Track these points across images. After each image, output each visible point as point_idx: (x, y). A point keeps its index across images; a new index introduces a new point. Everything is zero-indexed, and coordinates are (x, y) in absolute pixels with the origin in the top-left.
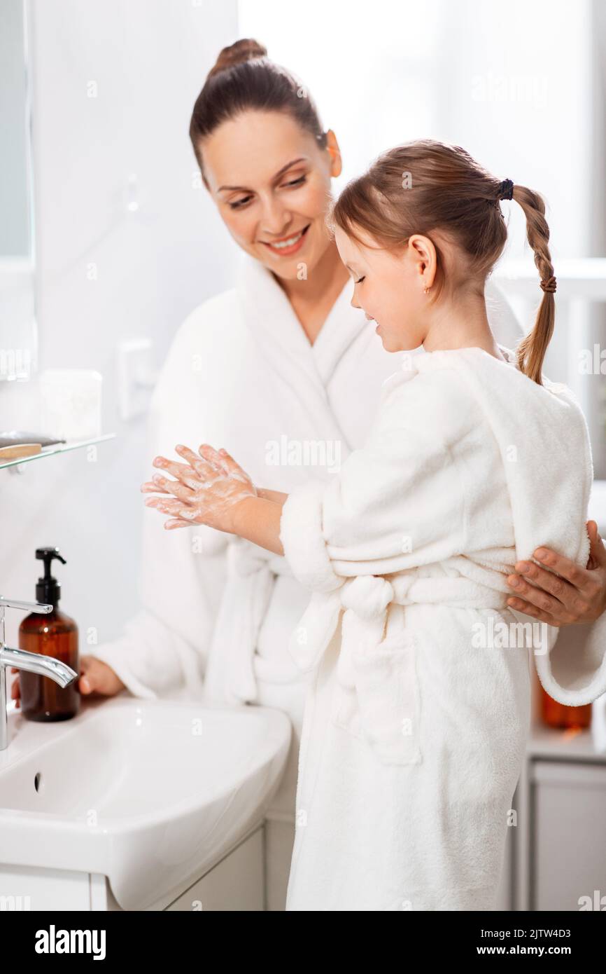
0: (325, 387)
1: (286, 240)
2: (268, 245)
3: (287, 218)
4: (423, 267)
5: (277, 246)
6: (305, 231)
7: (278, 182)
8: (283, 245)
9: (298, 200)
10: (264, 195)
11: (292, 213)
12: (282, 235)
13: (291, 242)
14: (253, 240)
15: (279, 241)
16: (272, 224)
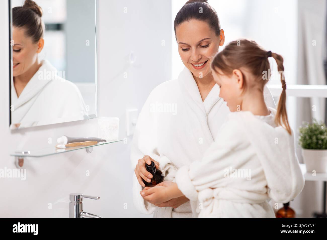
0: (207, 116)
1: (198, 64)
2: (193, 64)
3: (200, 57)
4: (239, 80)
5: (195, 65)
6: (206, 62)
7: (200, 45)
8: (197, 65)
9: (205, 52)
10: (193, 48)
11: (202, 56)
12: (197, 62)
13: (200, 65)
14: (188, 63)
15: (196, 64)
16: (194, 58)
